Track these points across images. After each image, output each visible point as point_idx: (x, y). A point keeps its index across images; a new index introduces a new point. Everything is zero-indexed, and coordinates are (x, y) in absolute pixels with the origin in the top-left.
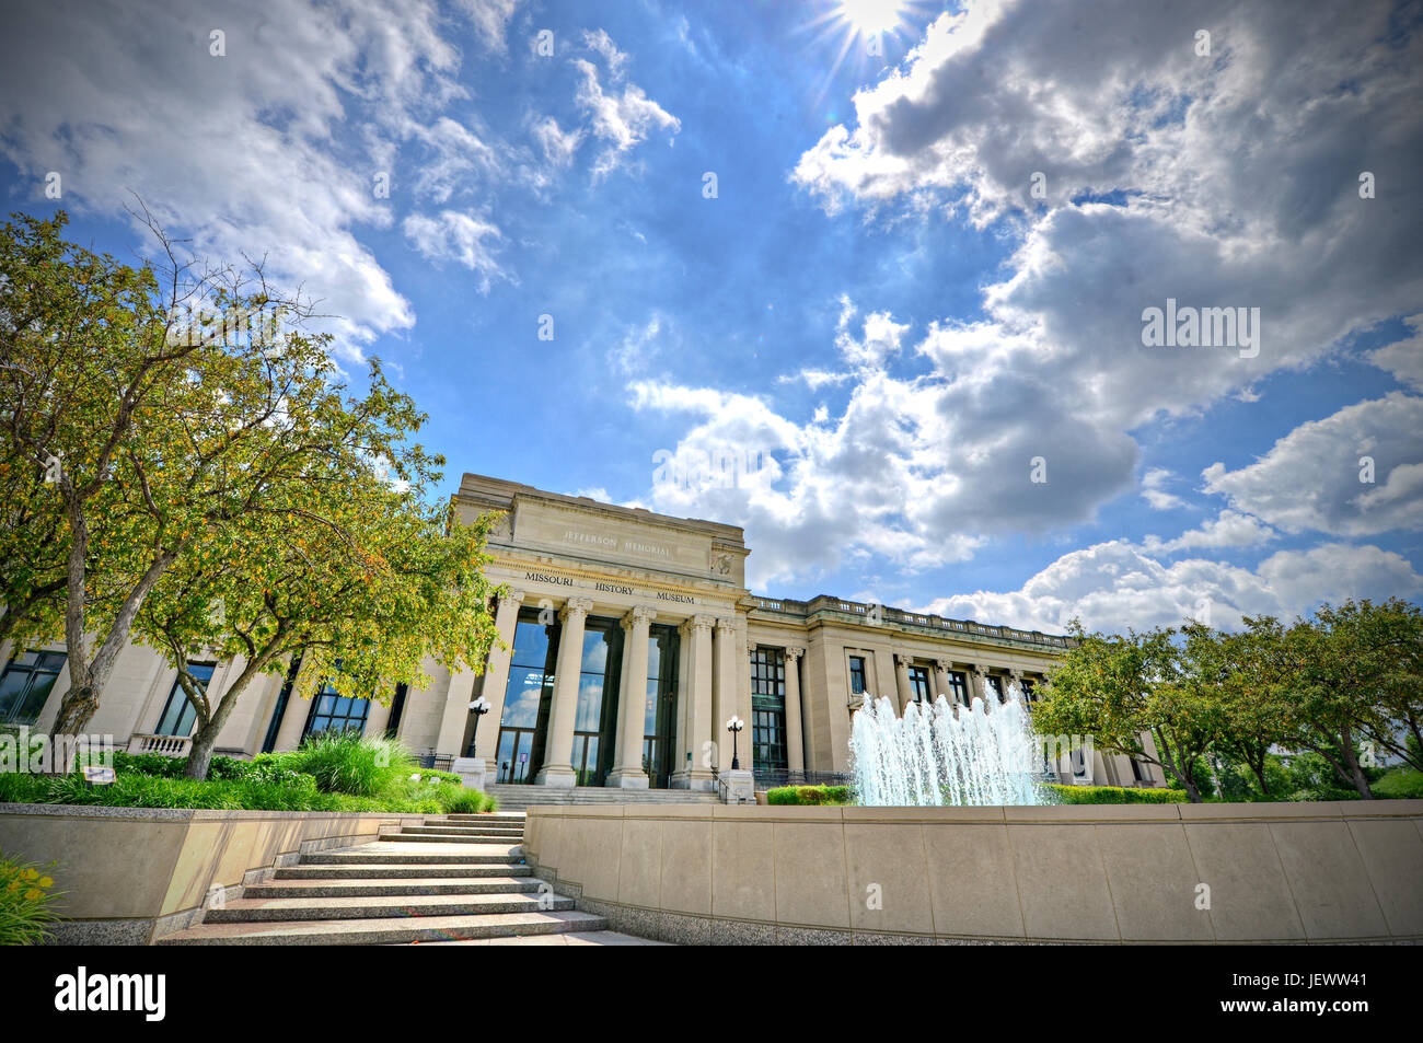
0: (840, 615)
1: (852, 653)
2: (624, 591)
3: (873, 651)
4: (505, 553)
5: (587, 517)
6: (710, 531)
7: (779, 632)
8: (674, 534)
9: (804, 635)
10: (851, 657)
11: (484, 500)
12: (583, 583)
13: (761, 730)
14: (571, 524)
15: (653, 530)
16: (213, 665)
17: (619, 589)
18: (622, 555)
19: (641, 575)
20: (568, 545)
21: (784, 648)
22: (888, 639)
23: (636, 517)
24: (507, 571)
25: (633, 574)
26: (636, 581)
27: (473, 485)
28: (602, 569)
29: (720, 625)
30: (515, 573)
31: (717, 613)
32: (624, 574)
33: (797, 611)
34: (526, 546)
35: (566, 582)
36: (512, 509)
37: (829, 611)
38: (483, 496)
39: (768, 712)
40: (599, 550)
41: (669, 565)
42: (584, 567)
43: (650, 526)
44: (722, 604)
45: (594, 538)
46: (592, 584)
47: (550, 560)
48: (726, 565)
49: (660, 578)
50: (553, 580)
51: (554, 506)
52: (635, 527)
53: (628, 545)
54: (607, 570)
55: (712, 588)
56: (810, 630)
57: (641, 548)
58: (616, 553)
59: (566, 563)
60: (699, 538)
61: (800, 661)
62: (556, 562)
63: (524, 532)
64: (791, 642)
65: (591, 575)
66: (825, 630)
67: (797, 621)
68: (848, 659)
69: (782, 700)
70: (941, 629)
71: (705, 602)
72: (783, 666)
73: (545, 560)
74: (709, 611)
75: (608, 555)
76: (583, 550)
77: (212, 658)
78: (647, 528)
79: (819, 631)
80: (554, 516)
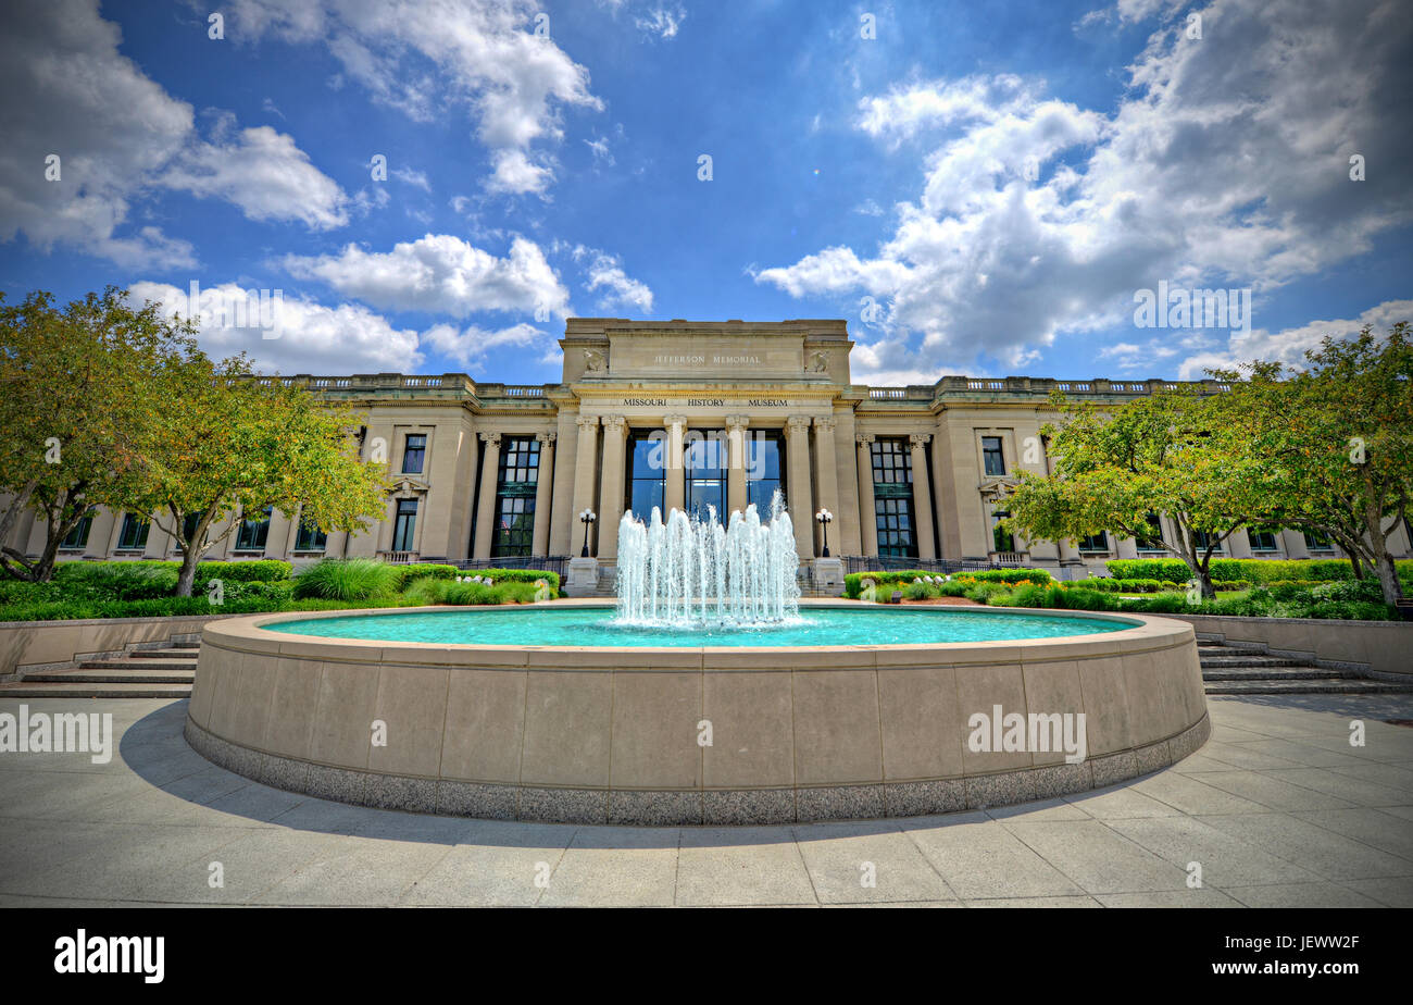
0: (969, 395)
1: (986, 433)
2: (715, 403)
3: (1012, 429)
4: (601, 385)
5: (673, 339)
6: (799, 331)
7: (901, 421)
8: (762, 340)
9: (933, 420)
10: (983, 437)
11: (585, 340)
12: (676, 401)
13: (890, 518)
14: (660, 349)
15: (740, 340)
16: (416, 500)
17: (710, 403)
18: (712, 369)
19: (728, 387)
20: (660, 369)
21: (908, 436)
22: (1032, 414)
23: (721, 331)
24: (608, 401)
25: (720, 386)
26: (725, 393)
27: (576, 328)
28: (689, 386)
29: (815, 424)
30: (614, 402)
31: (812, 411)
32: (712, 387)
33: (923, 396)
34: (621, 376)
35: (660, 403)
36: (606, 344)
37: (954, 392)
38: (585, 336)
39: (896, 500)
40: (689, 369)
41: (759, 372)
42: (673, 387)
43: (737, 336)
44: (816, 402)
45: (682, 359)
46: (684, 401)
47: (640, 385)
48: (821, 362)
49: (748, 387)
50: (648, 402)
51: (641, 335)
52: (721, 340)
53: (716, 360)
54: (694, 386)
55: (803, 388)
56: (937, 414)
57: (730, 360)
58: (705, 369)
59: (656, 386)
60: (786, 341)
61: (928, 448)
62: (646, 386)
63: (619, 365)
64: (917, 430)
65: (682, 393)
66: (949, 413)
67: (921, 407)
68: (980, 441)
69: (910, 487)
70: (1108, 394)
71: (799, 402)
72: (910, 454)
73: (636, 386)
74: (805, 410)
75: (697, 372)
76: (674, 371)
77: (414, 495)
78: (733, 339)
79: (943, 415)
80: (644, 345)
